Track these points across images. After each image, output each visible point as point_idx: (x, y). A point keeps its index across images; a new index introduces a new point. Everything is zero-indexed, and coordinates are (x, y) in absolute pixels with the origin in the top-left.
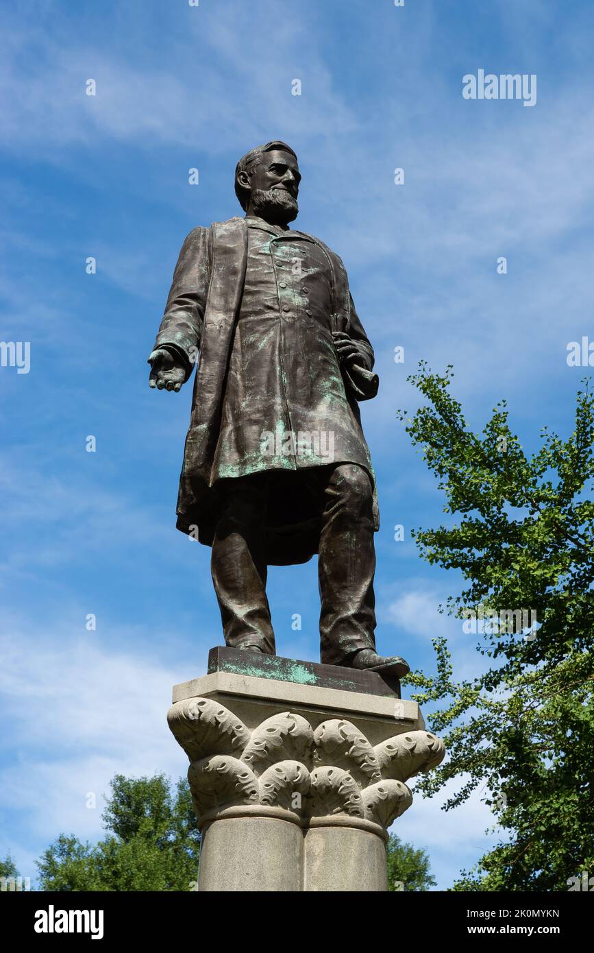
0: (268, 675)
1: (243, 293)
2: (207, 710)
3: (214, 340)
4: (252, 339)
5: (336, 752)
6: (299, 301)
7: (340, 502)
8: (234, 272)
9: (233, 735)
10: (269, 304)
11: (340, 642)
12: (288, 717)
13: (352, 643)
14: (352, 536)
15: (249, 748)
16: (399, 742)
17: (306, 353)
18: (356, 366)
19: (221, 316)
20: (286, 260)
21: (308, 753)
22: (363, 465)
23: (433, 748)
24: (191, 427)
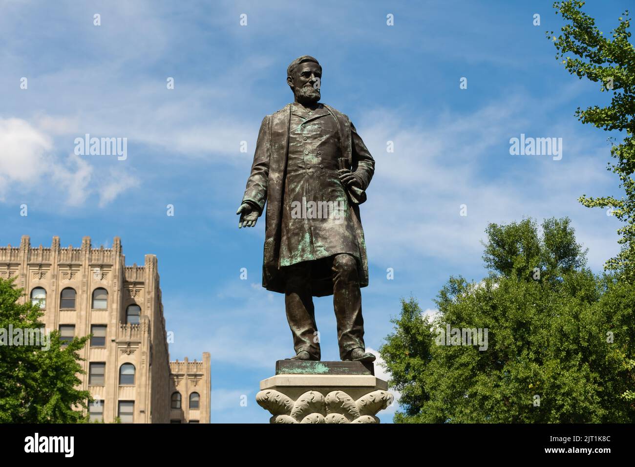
0: (304, 371)
1: (288, 159)
2: (271, 396)
3: (274, 190)
4: (293, 186)
5: (337, 407)
6: (316, 160)
7: (338, 275)
8: (282, 148)
9: (285, 405)
10: (300, 165)
11: (344, 345)
12: (311, 393)
13: (350, 346)
14: (346, 291)
15: (294, 410)
16: (367, 398)
17: (321, 190)
18: (353, 187)
19: (277, 175)
20: (309, 135)
21: (323, 408)
22: (350, 253)
23: (384, 399)
24: (266, 240)
